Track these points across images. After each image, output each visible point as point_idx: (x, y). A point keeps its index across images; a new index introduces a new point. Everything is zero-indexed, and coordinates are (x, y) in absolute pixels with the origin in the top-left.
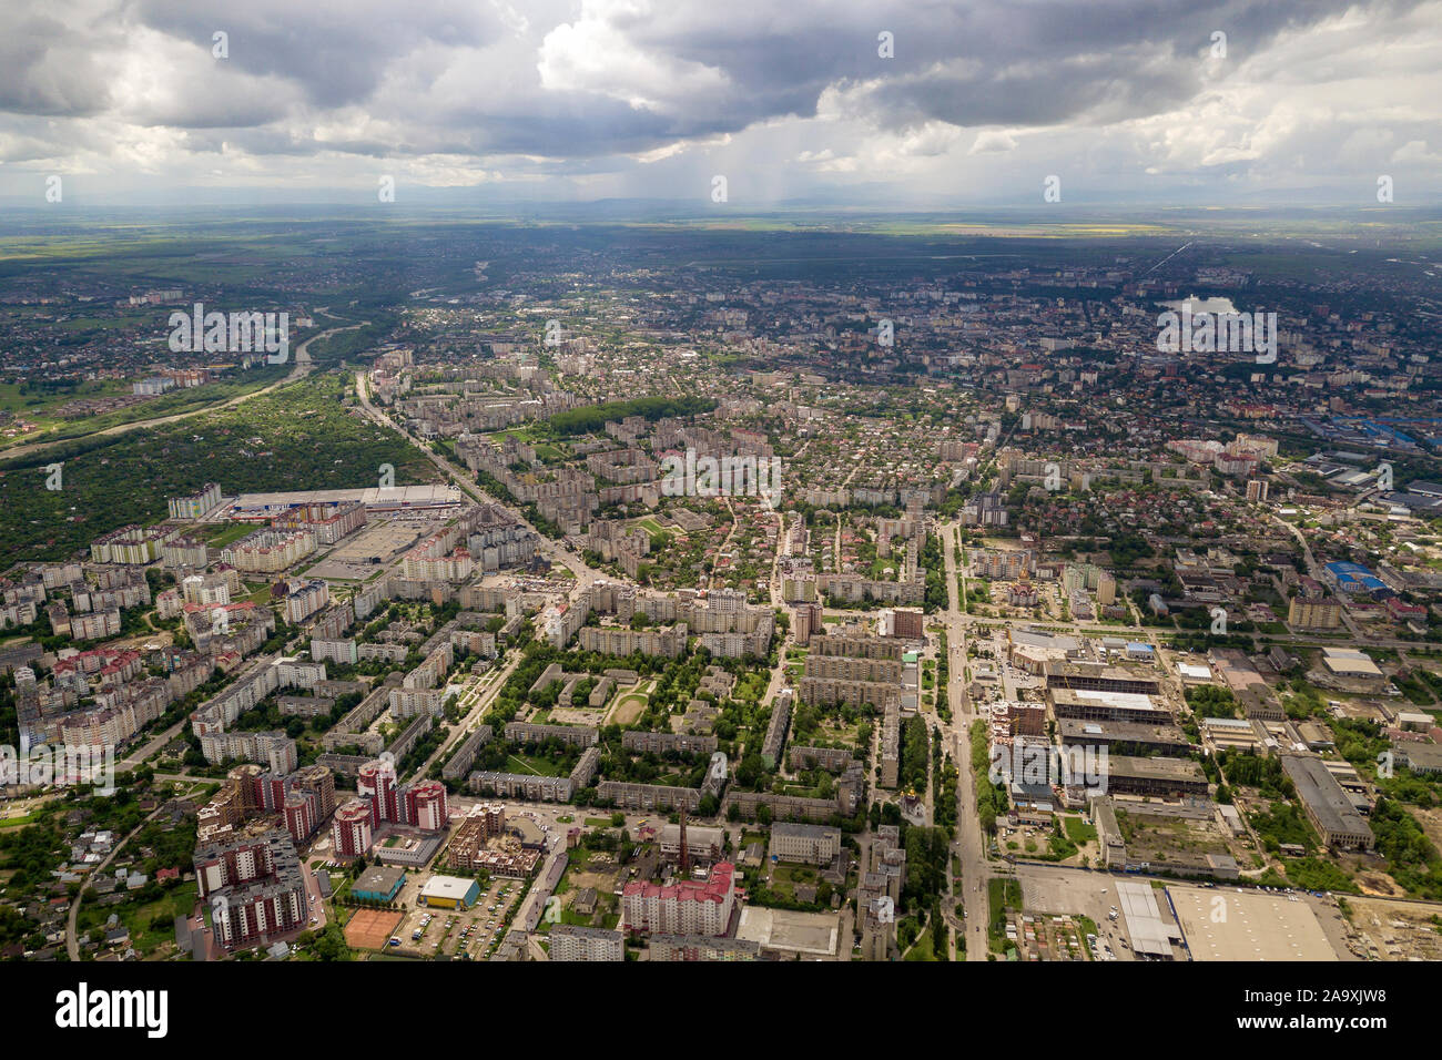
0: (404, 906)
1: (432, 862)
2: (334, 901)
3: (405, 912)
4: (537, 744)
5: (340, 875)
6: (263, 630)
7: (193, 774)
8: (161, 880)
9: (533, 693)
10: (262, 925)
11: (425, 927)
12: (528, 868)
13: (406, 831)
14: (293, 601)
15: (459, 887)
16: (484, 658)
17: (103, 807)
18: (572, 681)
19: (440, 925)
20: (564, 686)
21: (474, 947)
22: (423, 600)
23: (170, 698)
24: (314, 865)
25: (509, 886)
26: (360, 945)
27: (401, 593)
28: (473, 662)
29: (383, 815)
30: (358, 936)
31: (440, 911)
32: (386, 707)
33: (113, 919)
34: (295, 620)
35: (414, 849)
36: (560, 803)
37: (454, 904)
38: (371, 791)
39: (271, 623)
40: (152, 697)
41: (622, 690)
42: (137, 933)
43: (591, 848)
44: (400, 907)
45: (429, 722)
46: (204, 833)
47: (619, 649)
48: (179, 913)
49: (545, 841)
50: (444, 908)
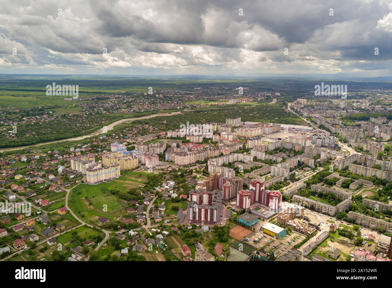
0: (254, 229)
1: (270, 219)
2: (230, 220)
3: (254, 232)
4: (323, 194)
5: (236, 213)
6: (238, 147)
7: (204, 175)
8: (181, 197)
9: (326, 179)
10: (203, 219)
11: (260, 239)
12: (309, 232)
13: (264, 207)
14: (250, 141)
15: (278, 230)
16: (309, 167)
17: (176, 176)
18: (343, 179)
19: (266, 240)
20: (339, 180)
21: (278, 253)
22: (292, 150)
23: (206, 157)
24: (228, 208)
25: (299, 237)
26: (234, 236)
27: (285, 146)
28: (304, 167)
29: (257, 199)
30: (234, 234)
31: (268, 236)
32: (270, 172)
33: (163, 203)
34: (249, 147)
35: (265, 213)
36: (329, 215)
37: (274, 235)
38: (254, 189)
39: (241, 146)
40: (201, 154)
41: (365, 187)
42: (168, 209)
43: (340, 234)
44: (253, 229)
45: (283, 178)
46: (197, 187)
47: (366, 174)
48: (181, 208)
49: (319, 225)
50: (270, 235)
